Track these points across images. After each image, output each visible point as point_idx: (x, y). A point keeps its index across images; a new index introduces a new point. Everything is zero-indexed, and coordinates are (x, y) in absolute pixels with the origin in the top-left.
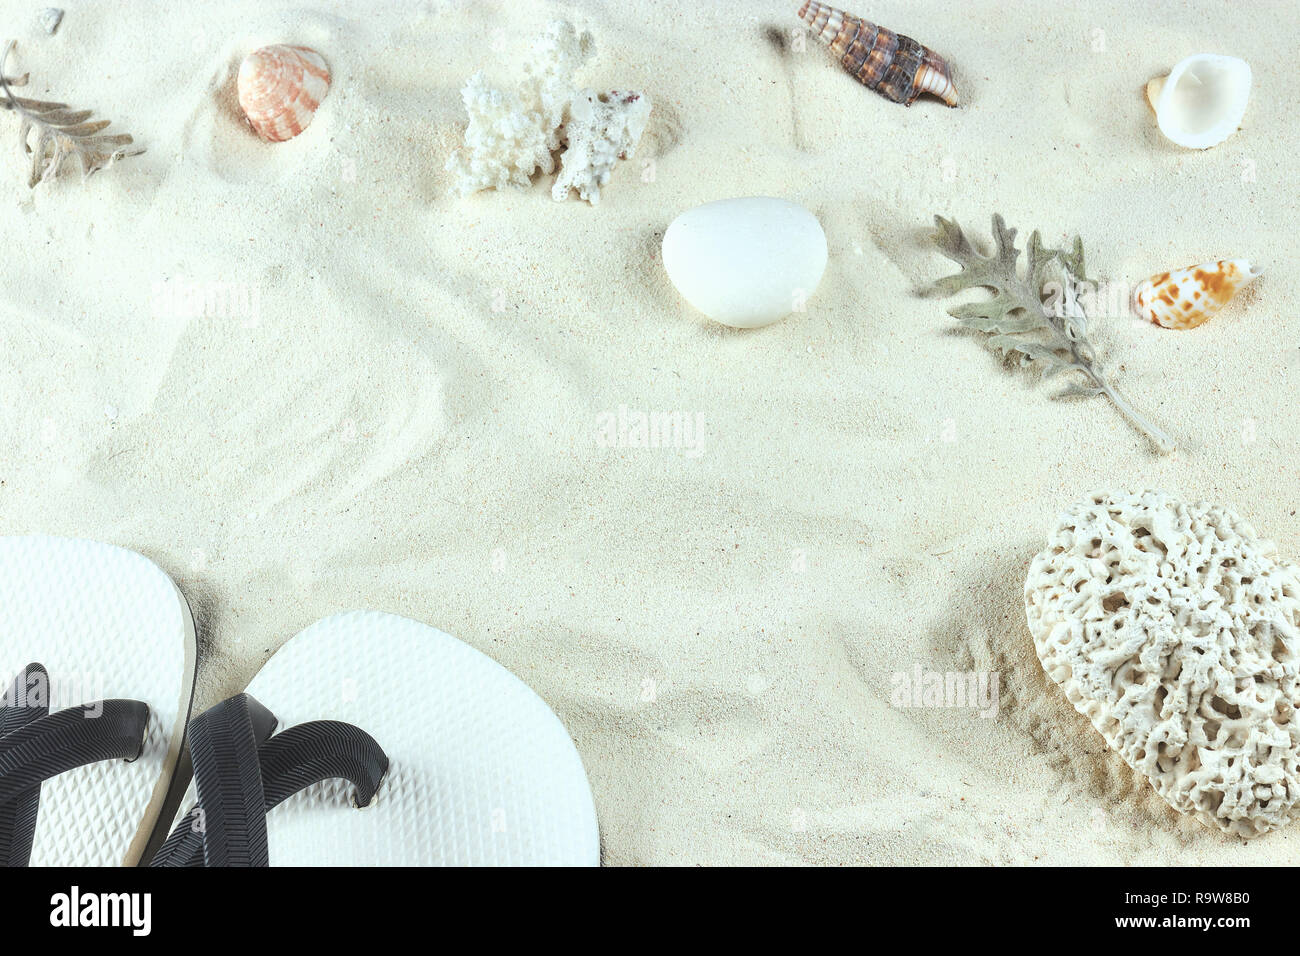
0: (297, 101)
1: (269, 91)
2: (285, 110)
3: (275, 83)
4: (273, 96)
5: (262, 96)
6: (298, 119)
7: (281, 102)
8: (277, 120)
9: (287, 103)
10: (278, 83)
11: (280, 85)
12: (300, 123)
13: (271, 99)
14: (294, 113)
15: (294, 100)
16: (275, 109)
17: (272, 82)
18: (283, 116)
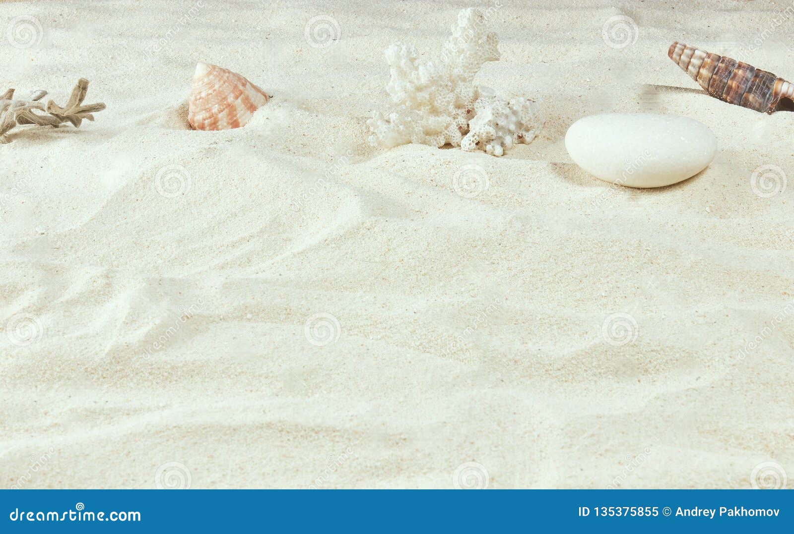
0: (239, 100)
1: (217, 87)
2: (229, 105)
3: (222, 82)
4: (220, 92)
5: (210, 92)
6: (238, 116)
7: (225, 98)
8: (220, 116)
9: (231, 99)
10: (224, 82)
11: (227, 84)
12: (240, 120)
13: (217, 96)
14: (235, 110)
15: (237, 98)
16: (220, 105)
17: (219, 81)
18: (226, 111)
